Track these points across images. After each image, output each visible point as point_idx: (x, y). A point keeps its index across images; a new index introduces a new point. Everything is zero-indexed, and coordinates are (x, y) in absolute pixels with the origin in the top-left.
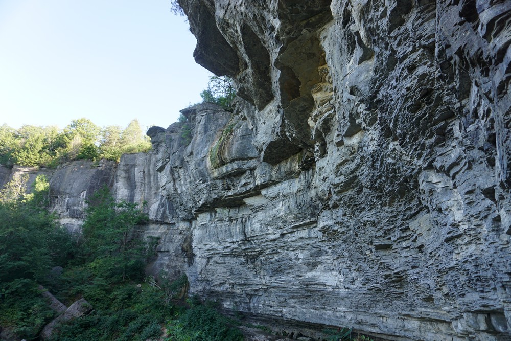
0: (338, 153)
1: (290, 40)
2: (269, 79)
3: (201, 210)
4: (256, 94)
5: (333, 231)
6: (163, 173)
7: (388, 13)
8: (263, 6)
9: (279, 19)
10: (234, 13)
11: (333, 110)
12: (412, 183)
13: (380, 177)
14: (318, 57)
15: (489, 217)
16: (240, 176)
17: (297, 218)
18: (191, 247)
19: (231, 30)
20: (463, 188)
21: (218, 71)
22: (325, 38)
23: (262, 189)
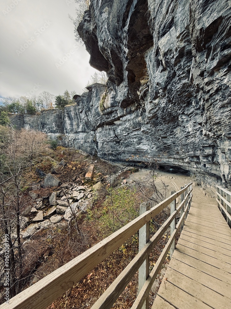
0: (150, 106)
1: (132, 58)
2: (122, 74)
3: (98, 127)
4: (116, 79)
5: (147, 132)
6: (82, 113)
7: (175, 57)
8: (120, 41)
9: (128, 48)
10: (107, 44)
11: (147, 88)
12: (176, 118)
13: (165, 115)
14: (143, 65)
15: (200, 130)
16: (112, 113)
17: (134, 128)
18: (96, 139)
19: (106, 52)
20: (193, 121)
21: (100, 69)
22: (147, 56)
23: (120, 118)
